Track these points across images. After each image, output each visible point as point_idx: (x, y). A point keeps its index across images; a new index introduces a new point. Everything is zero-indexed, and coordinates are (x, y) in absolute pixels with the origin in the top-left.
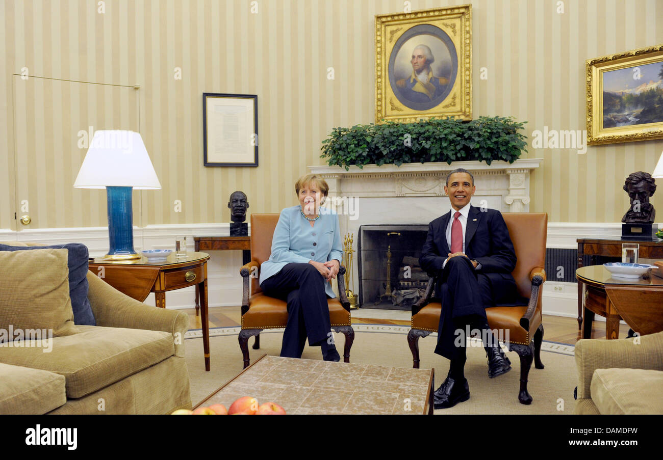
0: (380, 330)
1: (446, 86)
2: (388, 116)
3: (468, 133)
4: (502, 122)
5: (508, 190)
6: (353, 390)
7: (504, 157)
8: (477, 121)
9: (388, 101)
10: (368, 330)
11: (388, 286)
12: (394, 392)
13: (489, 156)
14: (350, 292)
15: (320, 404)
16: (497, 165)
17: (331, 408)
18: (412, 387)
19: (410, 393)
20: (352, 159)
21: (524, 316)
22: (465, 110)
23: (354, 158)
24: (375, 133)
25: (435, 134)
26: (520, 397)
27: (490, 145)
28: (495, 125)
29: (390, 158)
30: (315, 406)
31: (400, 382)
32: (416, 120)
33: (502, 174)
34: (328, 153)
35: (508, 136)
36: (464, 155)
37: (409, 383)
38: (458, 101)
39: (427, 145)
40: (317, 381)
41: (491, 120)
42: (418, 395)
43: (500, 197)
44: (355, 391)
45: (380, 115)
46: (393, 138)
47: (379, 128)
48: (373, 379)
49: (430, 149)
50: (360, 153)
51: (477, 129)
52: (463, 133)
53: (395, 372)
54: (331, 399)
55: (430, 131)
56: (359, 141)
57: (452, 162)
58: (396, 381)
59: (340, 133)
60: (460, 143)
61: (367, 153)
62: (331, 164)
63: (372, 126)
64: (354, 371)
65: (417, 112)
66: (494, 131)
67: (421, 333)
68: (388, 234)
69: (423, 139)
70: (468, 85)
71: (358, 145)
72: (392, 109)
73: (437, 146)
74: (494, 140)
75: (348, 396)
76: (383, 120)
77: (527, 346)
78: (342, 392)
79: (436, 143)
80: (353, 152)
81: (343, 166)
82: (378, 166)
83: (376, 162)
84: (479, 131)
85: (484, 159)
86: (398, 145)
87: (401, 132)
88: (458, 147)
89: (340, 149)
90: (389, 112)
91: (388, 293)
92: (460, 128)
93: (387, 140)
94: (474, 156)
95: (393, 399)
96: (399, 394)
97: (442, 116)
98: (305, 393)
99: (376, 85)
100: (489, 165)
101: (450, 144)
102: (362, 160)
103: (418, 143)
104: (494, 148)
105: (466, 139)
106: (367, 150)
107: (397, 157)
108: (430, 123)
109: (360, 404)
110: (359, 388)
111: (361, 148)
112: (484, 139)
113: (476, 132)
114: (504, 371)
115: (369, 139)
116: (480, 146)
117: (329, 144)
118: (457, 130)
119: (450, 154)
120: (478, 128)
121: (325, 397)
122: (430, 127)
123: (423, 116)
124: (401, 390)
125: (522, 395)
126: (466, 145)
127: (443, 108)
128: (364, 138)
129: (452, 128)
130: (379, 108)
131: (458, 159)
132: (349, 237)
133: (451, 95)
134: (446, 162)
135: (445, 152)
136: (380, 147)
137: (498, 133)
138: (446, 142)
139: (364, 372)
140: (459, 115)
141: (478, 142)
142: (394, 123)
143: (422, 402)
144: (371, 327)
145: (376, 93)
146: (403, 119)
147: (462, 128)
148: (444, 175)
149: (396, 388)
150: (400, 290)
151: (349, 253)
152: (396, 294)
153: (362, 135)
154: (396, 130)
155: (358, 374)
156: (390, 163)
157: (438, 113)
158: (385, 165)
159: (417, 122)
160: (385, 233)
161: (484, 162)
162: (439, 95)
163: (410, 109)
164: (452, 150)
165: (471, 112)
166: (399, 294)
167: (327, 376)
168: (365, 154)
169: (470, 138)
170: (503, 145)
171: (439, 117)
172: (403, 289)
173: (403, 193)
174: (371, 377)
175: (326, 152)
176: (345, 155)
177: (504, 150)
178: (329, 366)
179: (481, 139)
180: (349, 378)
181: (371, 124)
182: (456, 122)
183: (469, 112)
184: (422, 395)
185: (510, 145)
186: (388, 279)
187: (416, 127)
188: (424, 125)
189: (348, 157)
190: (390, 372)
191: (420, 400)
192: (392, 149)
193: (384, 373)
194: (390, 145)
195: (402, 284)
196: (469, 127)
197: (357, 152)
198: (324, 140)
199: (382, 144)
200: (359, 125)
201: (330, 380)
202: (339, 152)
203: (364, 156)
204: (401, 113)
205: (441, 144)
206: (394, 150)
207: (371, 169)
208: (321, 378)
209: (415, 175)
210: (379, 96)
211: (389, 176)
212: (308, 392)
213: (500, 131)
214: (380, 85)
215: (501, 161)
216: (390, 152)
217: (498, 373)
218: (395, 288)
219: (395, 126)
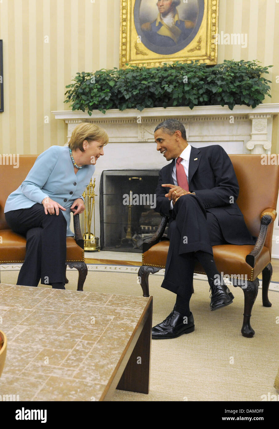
0: (118, 270)
1: (192, 29)
2: (133, 61)
3: (211, 77)
4: (247, 66)
5: (250, 136)
6: (71, 313)
7: (247, 101)
8: (222, 64)
9: (133, 45)
10: (105, 270)
11: (129, 230)
12: (109, 315)
13: (232, 100)
14: (91, 235)
15: (38, 323)
16: (240, 110)
17: (47, 326)
18: (128, 311)
19: (125, 316)
20: (94, 104)
21: (250, 253)
22: (210, 54)
23: (96, 103)
24: (118, 78)
25: (178, 78)
26: (243, 331)
27: (233, 89)
28: (239, 68)
29: (132, 103)
30: (33, 324)
31: (117, 307)
32: (160, 64)
33: (245, 120)
34: (72, 98)
35: (251, 80)
36: (206, 100)
37: (125, 308)
38: (203, 44)
39: (169, 89)
40: (39, 304)
41: (236, 64)
42: (132, 318)
43: (243, 142)
44: (73, 313)
45: (124, 60)
46: (136, 82)
47: (123, 72)
48: (92, 304)
49: (172, 93)
50: (103, 97)
51: (220, 73)
52: (206, 77)
53: (114, 299)
54: (49, 319)
55: (172, 74)
56: (102, 85)
57: (194, 107)
58: (114, 306)
59: (84, 78)
60: (202, 87)
61: (109, 97)
62: (74, 109)
63: (116, 70)
64: (76, 297)
65: (162, 56)
66: (238, 75)
67: (151, 269)
68: (130, 179)
69: (165, 83)
70: (214, 28)
71: (100, 90)
72: (137, 54)
73: (180, 90)
74: (237, 83)
75: (66, 317)
76: (127, 65)
77: (252, 282)
78: (61, 314)
79: (179, 87)
80: (96, 97)
81: (86, 111)
82: (120, 111)
83: (118, 106)
84: (223, 75)
85: (226, 104)
86: (140, 90)
87: (144, 76)
88: (201, 92)
89: (83, 93)
90: (134, 56)
91: (128, 237)
92: (203, 72)
93: (129, 84)
94: (217, 100)
95: (108, 321)
96: (114, 317)
97: (187, 60)
98: (26, 313)
99: (121, 29)
100: (232, 109)
101: (192, 88)
102: (105, 104)
103: (160, 87)
104: (236, 92)
105: (209, 83)
106: (110, 94)
107: (140, 102)
108: (174, 67)
109: (75, 324)
110: (78, 310)
111: (104, 93)
112: (227, 83)
113: (219, 76)
114: (225, 304)
115: (112, 84)
116: (223, 90)
117: (73, 89)
118: (200, 74)
119: (192, 98)
120: (222, 72)
121: (44, 317)
122: (174, 71)
123: (168, 60)
124: (117, 313)
125: (245, 328)
126: (209, 89)
127: (189, 51)
128: (107, 82)
129: (195, 72)
130: (124, 52)
131: (200, 104)
132: (91, 181)
133: (196, 38)
134: (188, 107)
135: (187, 96)
136: (122, 92)
137: (242, 76)
138: (188, 86)
139: (85, 298)
140: (204, 60)
141: (221, 86)
142: (138, 68)
143: (135, 323)
144: (109, 267)
145: (121, 37)
146: (147, 63)
147: (206, 72)
148: (186, 120)
149: (113, 312)
150: (141, 234)
151: (91, 197)
152: (136, 238)
153: (105, 79)
154: (138, 74)
155: (79, 300)
156: (132, 107)
157: (183, 57)
158: (127, 109)
159: (161, 66)
160: (126, 177)
161: (226, 106)
162: (184, 39)
163: (156, 54)
164: (194, 94)
165: (216, 56)
166: (140, 238)
167: (49, 301)
168: (107, 99)
169: (213, 83)
170: (246, 90)
171: (184, 61)
172: (144, 233)
173: (146, 139)
174: (91, 302)
175: (69, 97)
176: (88, 100)
177: (247, 94)
178: (53, 292)
179: (224, 83)
180: (70, 302)
181: (115, 68)
182: (200, 66)
183: (214, 56)
184: (136, 318)
185: (253, 89)
186: (129, 223)
187: (160, 71)
188: (167, 69)
189: (90, 102)
190: (110, 299)
191: (133, 321)
192: (135, 93)
193: (104, 299)
194: (133, 90)
195: (142, 228)
196: (213, 71)
197: (100, 96)
198: (68, 85)
199: (125, 88)
200: (103, 69)
201: (51, 304)
202: (82, 96)
203: (106, 101)
204: (146, 57)
205: (184, 88)
206: (137, 94)
207: (114, 114)
208: (43, 302)
209: (158, 120)
210: (124, 40)
211: (132, 122)
212: (28, 313)
213: (244, 74)
214: (125, 29)
215: (243, 106)
216: (133, 96)
217: (218, 305)
218: (135, 232)
219: (139, 71)
